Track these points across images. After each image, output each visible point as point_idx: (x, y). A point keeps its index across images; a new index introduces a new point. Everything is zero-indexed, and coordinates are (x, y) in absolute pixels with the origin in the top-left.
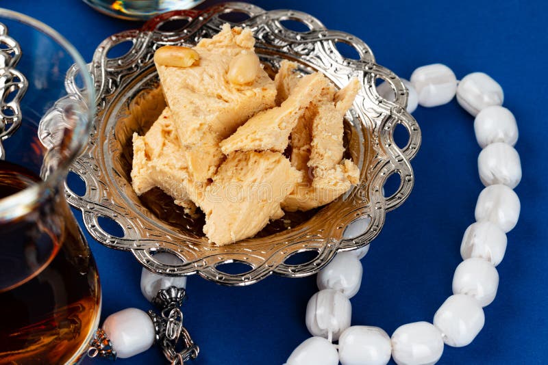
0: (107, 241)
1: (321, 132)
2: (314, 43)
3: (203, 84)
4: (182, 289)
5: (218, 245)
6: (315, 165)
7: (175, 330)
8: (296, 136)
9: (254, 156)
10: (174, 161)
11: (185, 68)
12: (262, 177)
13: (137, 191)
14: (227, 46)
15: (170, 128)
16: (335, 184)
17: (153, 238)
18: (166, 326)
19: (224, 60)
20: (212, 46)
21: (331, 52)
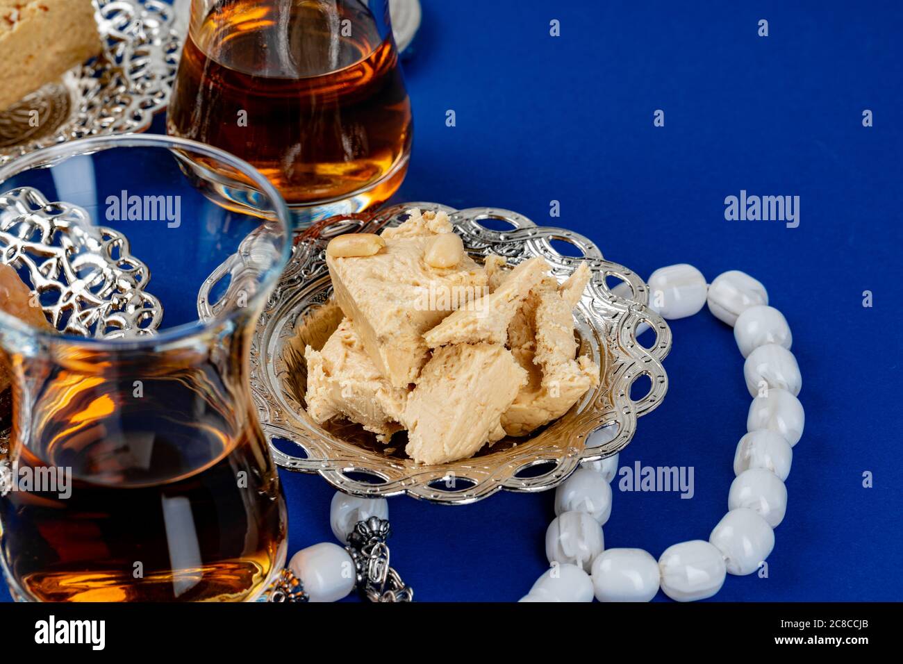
0: (287, 463)
1: (548, 322)
2: (523, 242)
3: (395, 273)
4: (385, 521)
5: (427, 463)
6: (543, 361)
7: (380, 568)
8: (515, 334)
9: (467, 348)
10: (362, 372)
11: (368, 257)
12: (479, 374)
13: (314, 417)
14: (418, 235)
15: (352, 339)
16: (572, 380)
17: (343, 458)
18: (369, 565)
19: (418, 247)
20: (399, 235)
21: (546, 251)
